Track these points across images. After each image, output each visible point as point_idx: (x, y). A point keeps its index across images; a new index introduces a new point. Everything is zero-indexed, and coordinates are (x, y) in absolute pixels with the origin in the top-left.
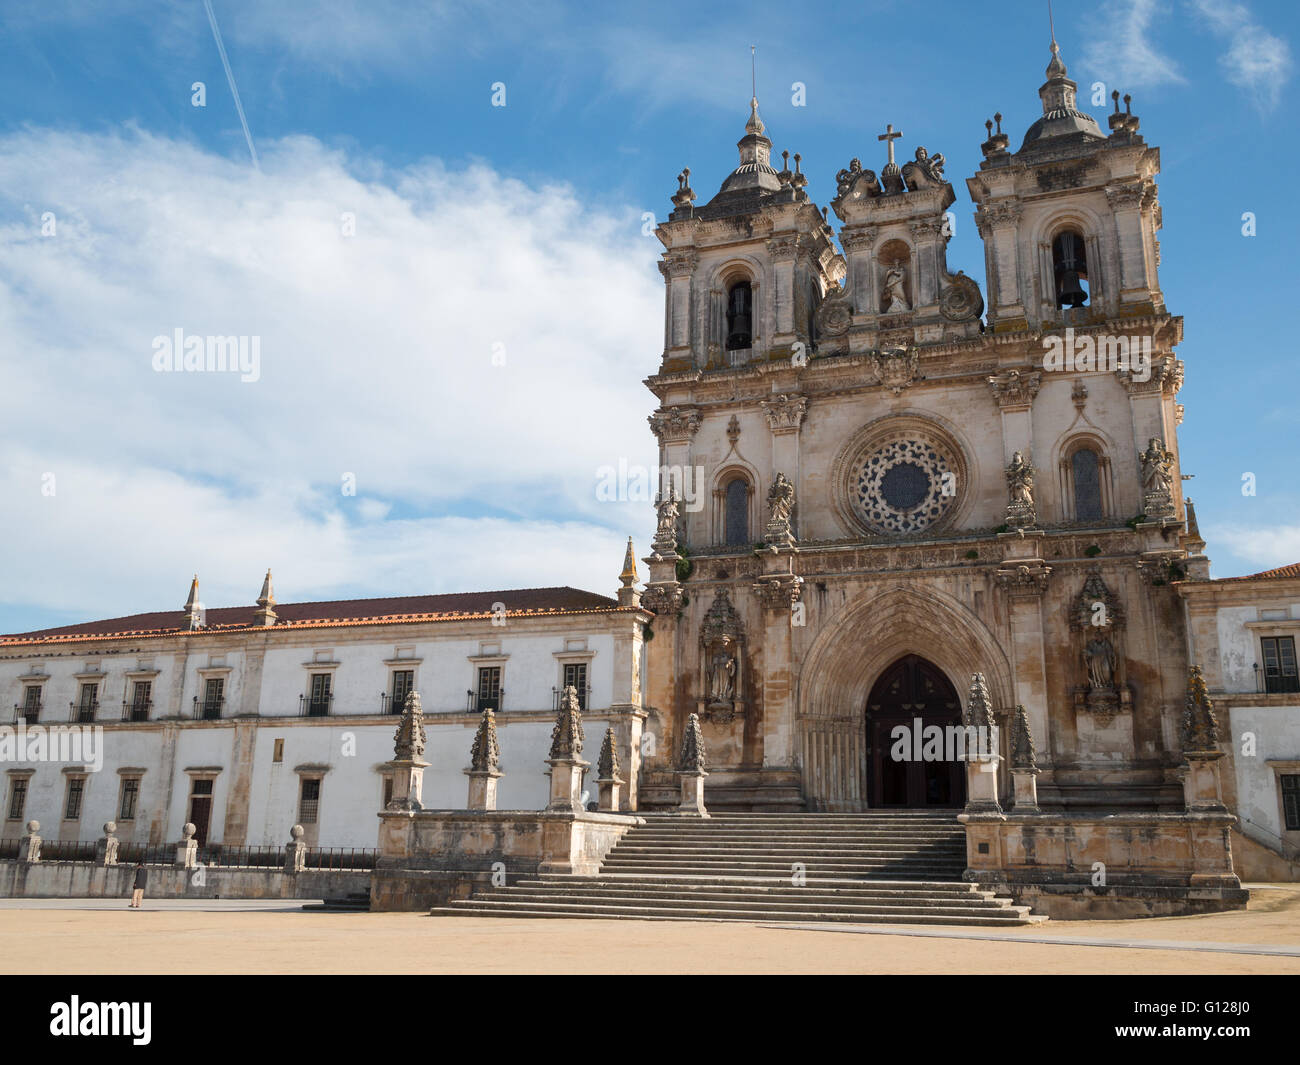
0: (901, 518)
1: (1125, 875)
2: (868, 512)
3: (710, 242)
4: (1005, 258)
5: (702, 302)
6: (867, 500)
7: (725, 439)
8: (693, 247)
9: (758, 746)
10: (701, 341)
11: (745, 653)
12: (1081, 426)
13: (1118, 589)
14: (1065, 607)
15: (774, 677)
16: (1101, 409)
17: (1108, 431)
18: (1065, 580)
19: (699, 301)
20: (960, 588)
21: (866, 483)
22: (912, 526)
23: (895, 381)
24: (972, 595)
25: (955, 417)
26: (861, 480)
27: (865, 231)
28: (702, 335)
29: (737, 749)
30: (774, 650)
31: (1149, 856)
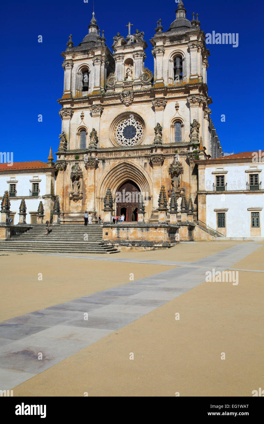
0: (128, 142)
1: (140, 240)
2: (119, 140)
3: (77, 58)
4: (159, 65)
5: (74, 77)
6: (119, 136)
7: (80, 118)
8: (71, 60)
9: (85, 206)
10: (74, 89)
11: (83, 180)
12: (177, 115)
13: (182, 162)
14: (168, 167)
15: (90, 186)
16: (183, 110)
17: (184, 116)
18: (168, 159)
19: (73, 76)
20: (141, 162)
21: (119, 131)
22: (131, 144)
23: (127, 102)
24: (144, 164)
25: (143, 112)
26: (118, 130)
27: (121, 55)
28: (74, 87)
29: (80, 206)
30: (90, 179)
31: (147, 235)
